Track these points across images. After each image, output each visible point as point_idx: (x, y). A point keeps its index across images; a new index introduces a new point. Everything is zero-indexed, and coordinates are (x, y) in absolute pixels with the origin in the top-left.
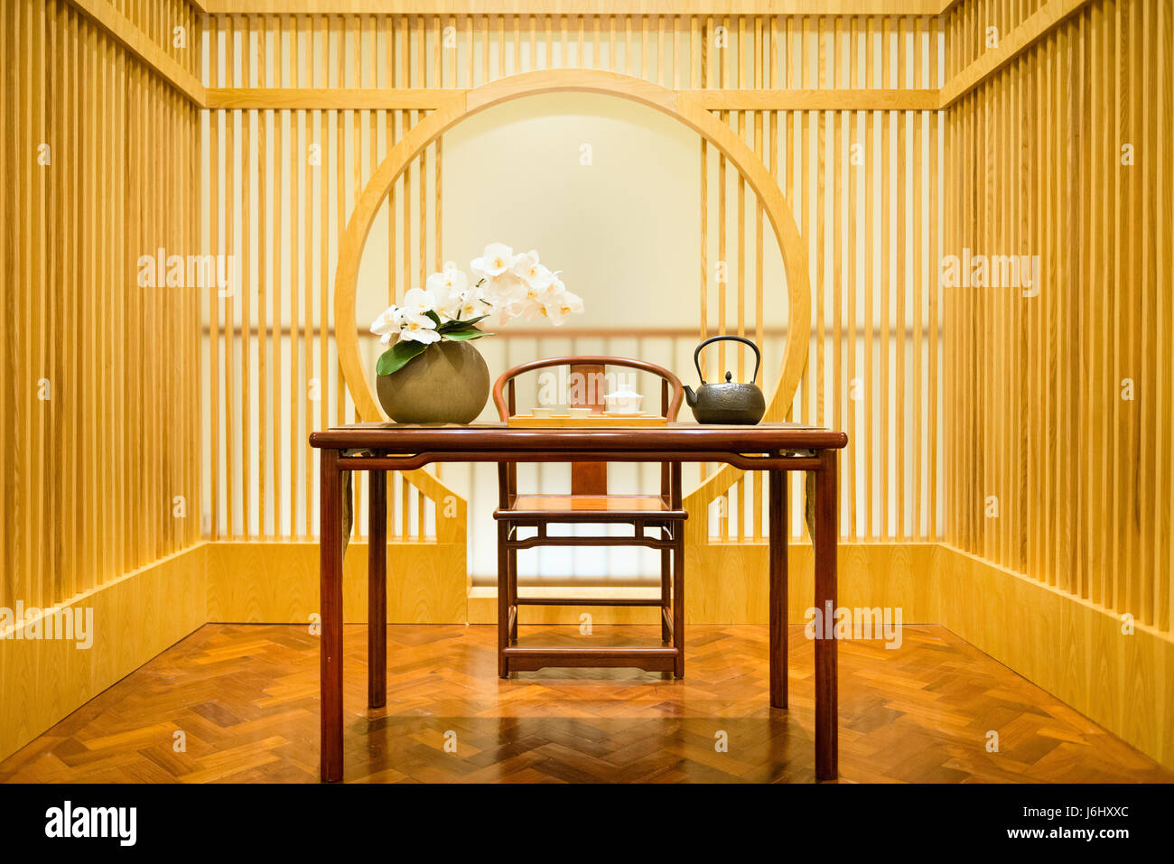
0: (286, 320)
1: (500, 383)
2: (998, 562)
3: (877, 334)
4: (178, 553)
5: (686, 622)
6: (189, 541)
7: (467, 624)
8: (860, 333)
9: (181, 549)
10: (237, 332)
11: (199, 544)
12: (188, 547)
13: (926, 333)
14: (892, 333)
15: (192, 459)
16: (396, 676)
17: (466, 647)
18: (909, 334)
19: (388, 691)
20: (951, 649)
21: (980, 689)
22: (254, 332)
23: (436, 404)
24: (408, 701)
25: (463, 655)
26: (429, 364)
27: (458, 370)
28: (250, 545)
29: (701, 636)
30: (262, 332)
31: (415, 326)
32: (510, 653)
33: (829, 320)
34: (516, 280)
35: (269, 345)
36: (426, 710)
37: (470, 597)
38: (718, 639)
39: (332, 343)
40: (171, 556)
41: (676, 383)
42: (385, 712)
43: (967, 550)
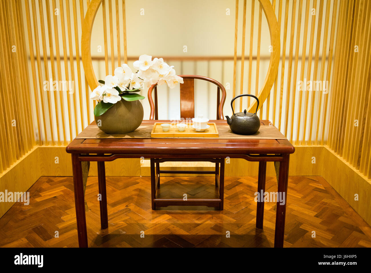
0: (62, 54)
1: (151, 89)
2: (348, 161)
3: (307, 59)
4: (27, 155)
5: (225, 175)
6: (30, 147)
7: (141, 176)
8: (300, 58)
9: (27, 152)
10: (42, 59)
11: (35, 147)
12: (30, 150)
13: (327, 58)
14: (313, 58)
15: (28, 116)
16: (113, 209)
17: (140, 190)
18: (320, 59)
19: (109, 218)
20: (325, 191)
21: (336, 216)
22: (49, 58)
23: (120, 126)
24: (117, 224)
25: (138, 195)
26: (117, 109)
27: (130, 111)
28: (55, 148)
29: (230, 183)
30: (52, 58)
31: (109, 95)
32: (156, 201)
33: (287, 53)
34: (154, 71)
35: (56, 64)
36: (124, 230)
37: (141, 166)
38: (237, 185)
39: (81, 63)
40: (24, 157)
41: (223, 89)
42: (107, 232)
43: (335, 152)
